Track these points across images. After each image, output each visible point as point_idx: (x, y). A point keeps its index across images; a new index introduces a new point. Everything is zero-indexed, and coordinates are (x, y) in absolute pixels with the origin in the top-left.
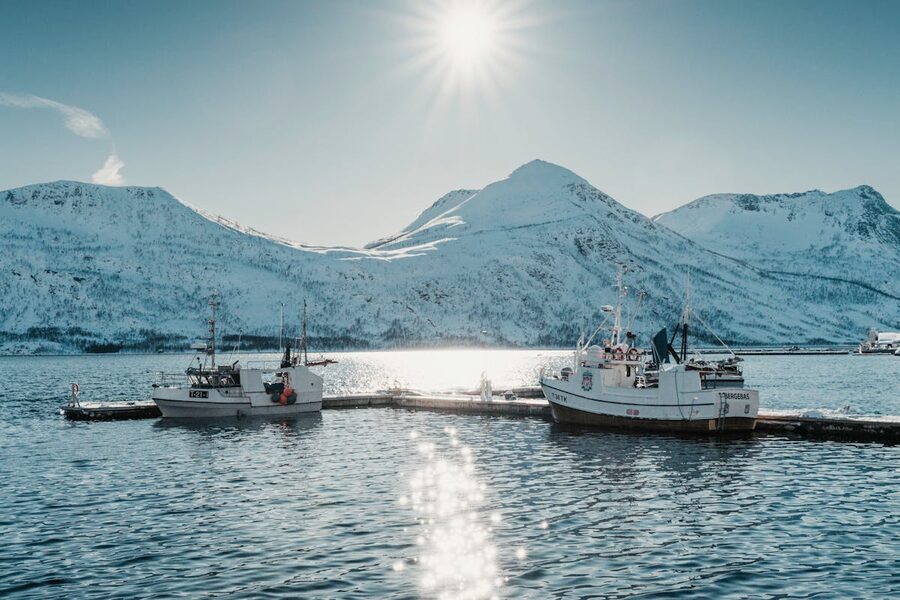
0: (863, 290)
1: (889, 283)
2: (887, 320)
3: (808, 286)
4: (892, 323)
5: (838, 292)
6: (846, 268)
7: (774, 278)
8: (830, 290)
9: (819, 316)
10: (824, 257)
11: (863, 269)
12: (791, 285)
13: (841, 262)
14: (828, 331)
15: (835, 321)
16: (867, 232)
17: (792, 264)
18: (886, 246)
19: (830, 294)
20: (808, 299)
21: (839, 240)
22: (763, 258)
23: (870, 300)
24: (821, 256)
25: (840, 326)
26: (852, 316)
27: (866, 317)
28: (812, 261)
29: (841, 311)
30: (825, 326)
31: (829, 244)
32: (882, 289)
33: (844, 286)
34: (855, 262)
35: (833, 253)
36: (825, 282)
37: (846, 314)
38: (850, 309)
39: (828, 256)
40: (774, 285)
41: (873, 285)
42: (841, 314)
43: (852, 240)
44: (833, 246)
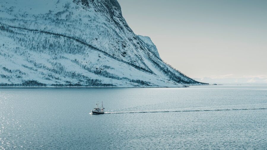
0: (76, 43)
1: (98, 40)
2: (89, 67)
3: (36, 39)
4: (92, 69)
5: (57, 44)
6: (71, 28)
7: (12, 31)
8: (51, 42)
9: (38, 62)
10: (57, 19)
11: (82, 29)
12: (22, 37)
13: (68, 23)
14: (43, 74)
15: (50, 66)
16: (87, 3)
17: (33, 23)
18: (99, 14)
19: (51, 45)
20: (33, 48)
21: (68, 8)
22: (14, 18)
23: (79, 50)
24: (55, 19)
25: (54, 70)
26: (63, 62)
27: (74, 64)
28: (47, 22)
29: (56, 58)
30: (40, 70)
31: (62, 10)
32: (93, 45)
33: (62, 40)
34: (78, 24)
35: (63, 17)
36: (49, 36)
37: (58, 61)
38: (63, 57)
39: (60, 18)
40: (9, 37)
41: (88, 41)
42: (55, 61)
43: (77, 8)
44: (63, 12)
